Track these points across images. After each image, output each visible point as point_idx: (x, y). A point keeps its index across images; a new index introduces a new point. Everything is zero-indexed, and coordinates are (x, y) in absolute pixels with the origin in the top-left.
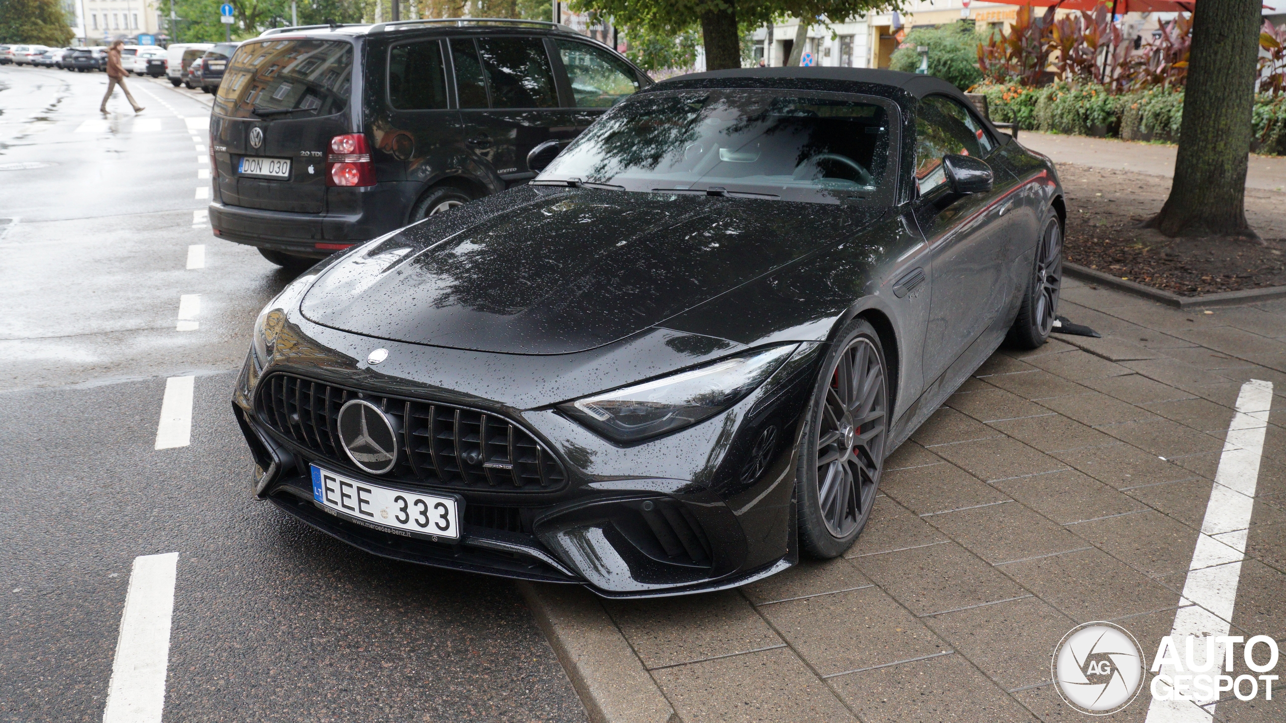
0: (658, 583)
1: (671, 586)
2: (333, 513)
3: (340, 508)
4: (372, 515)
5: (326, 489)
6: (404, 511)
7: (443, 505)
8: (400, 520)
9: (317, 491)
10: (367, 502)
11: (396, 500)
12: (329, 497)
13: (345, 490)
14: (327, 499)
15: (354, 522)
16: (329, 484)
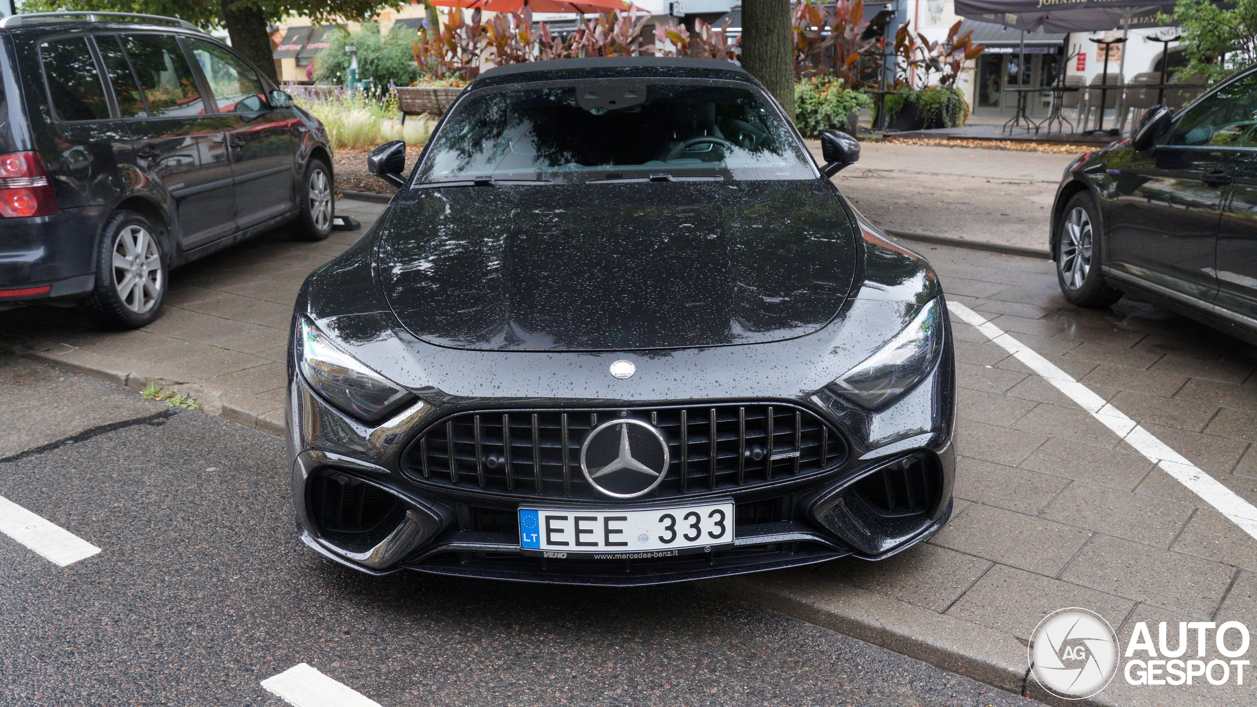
0: (903, 535)
1: (912, 534)
2: (560, 556)
3: (573, 547)
4: (625, 544)
5: (549, 531)
6: (670, 528)
7: (719, 512)
8: (666, 541)
9: (529, 536)
10: (620, 532)
11: (661, 520)
12: (552, 540)
13: (584, 525)
14: (549, 542)
15: (596, 557)
16: (555, 524)
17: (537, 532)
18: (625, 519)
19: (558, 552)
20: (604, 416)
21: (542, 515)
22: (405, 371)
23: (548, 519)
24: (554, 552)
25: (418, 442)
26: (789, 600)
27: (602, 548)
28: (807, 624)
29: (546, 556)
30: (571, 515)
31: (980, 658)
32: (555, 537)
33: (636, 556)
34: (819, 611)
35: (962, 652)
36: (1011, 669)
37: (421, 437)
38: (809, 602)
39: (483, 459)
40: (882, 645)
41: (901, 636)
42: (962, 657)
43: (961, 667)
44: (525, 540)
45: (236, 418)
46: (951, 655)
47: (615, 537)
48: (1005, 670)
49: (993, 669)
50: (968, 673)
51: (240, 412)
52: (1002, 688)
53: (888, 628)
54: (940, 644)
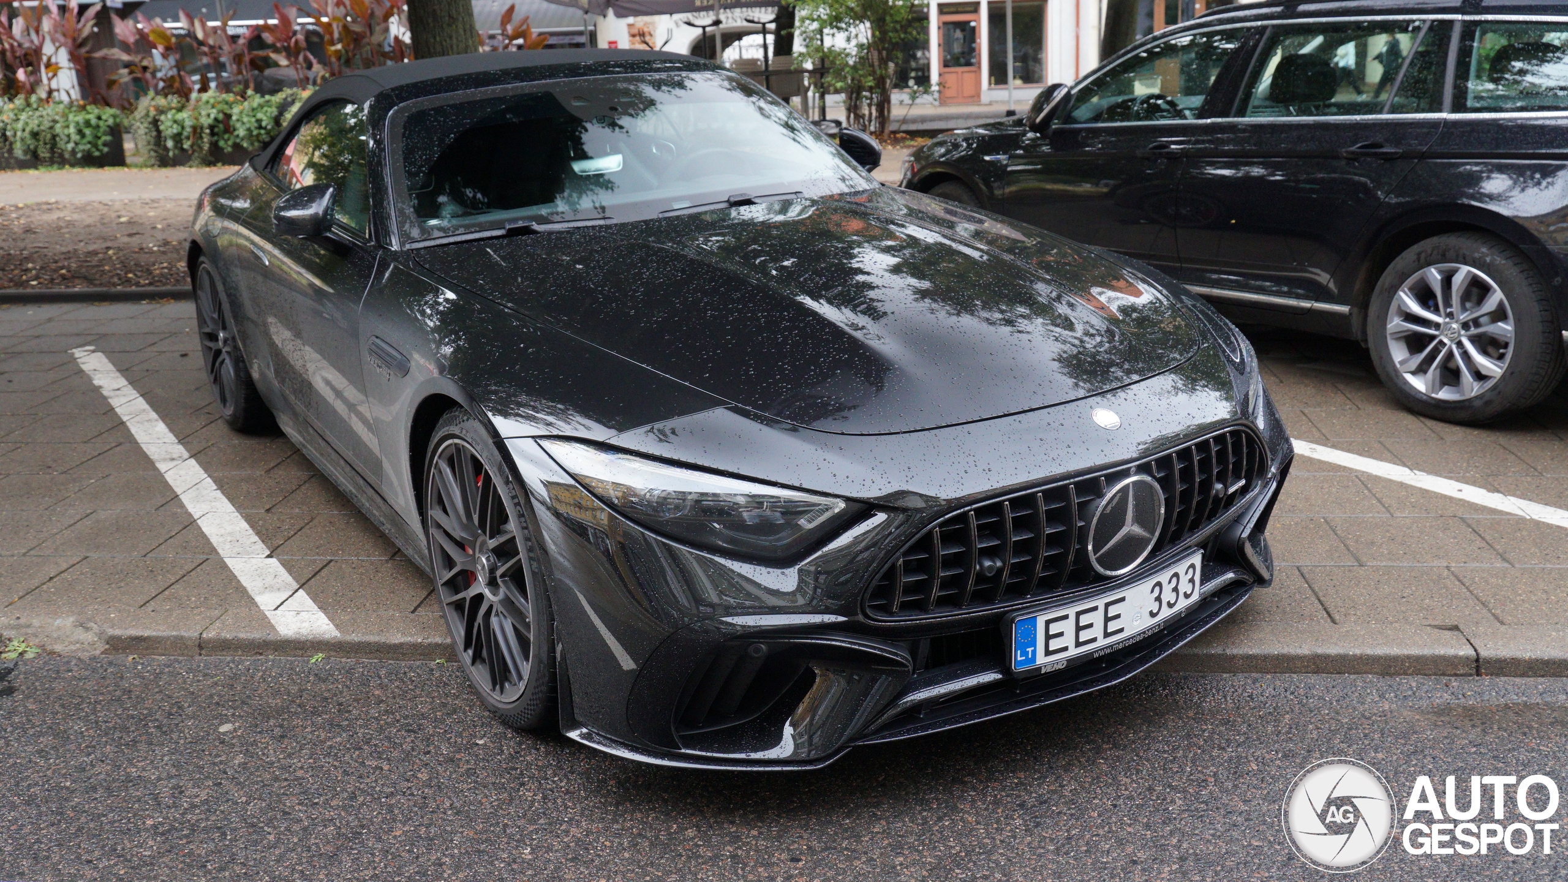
2: (1060, 667)
3: (1073, 652)
4: (1121, 630)
5: (1048, 637)
6: (1158, 599)
7: (1193, 566)
8: (1153, 615)
9: (1024, 653)
10: (1118, 616)
11: (1152, 591)
12: (1051, 649)
13: (1084, 620)
14: (1048, 653)
15: (1096, 655)
16: (1054, 629)
17: (1035, 645)
18: (1123, 599)
19: (1057, 662)
20: (1113, 478)
21: (1041, 621)
22: (850, 480)
23: (1048, 623)
24: (1053, 663)
25: (893, 566)
26: (1197, 655)
27: (1102, 642)
28: (1225, 675)
29: (1043, 671)
30: (1072, 611)
31: (1427, 652)
32: (1054, 645)
33: (1131, 642)
34: (1234, 657)
35: (1406, 652)
36: (1461, 653)
37: (898, 559)
38: (1219, 650)
39: (978, 567)
40: (1317, 672)
41: (1337, 656)
42: (1408, 657)
43: (1409, 668)
44: (1019, 659)
45: (147, 649)
46: (1396, 659)
47: (1113, 626)
48: (1456, 657)
49: (1443, 658)
50: (1417, 672)
51: (157, 637)
52: (1456, 675)
53: (1320, 651)
54: (1380, 651)
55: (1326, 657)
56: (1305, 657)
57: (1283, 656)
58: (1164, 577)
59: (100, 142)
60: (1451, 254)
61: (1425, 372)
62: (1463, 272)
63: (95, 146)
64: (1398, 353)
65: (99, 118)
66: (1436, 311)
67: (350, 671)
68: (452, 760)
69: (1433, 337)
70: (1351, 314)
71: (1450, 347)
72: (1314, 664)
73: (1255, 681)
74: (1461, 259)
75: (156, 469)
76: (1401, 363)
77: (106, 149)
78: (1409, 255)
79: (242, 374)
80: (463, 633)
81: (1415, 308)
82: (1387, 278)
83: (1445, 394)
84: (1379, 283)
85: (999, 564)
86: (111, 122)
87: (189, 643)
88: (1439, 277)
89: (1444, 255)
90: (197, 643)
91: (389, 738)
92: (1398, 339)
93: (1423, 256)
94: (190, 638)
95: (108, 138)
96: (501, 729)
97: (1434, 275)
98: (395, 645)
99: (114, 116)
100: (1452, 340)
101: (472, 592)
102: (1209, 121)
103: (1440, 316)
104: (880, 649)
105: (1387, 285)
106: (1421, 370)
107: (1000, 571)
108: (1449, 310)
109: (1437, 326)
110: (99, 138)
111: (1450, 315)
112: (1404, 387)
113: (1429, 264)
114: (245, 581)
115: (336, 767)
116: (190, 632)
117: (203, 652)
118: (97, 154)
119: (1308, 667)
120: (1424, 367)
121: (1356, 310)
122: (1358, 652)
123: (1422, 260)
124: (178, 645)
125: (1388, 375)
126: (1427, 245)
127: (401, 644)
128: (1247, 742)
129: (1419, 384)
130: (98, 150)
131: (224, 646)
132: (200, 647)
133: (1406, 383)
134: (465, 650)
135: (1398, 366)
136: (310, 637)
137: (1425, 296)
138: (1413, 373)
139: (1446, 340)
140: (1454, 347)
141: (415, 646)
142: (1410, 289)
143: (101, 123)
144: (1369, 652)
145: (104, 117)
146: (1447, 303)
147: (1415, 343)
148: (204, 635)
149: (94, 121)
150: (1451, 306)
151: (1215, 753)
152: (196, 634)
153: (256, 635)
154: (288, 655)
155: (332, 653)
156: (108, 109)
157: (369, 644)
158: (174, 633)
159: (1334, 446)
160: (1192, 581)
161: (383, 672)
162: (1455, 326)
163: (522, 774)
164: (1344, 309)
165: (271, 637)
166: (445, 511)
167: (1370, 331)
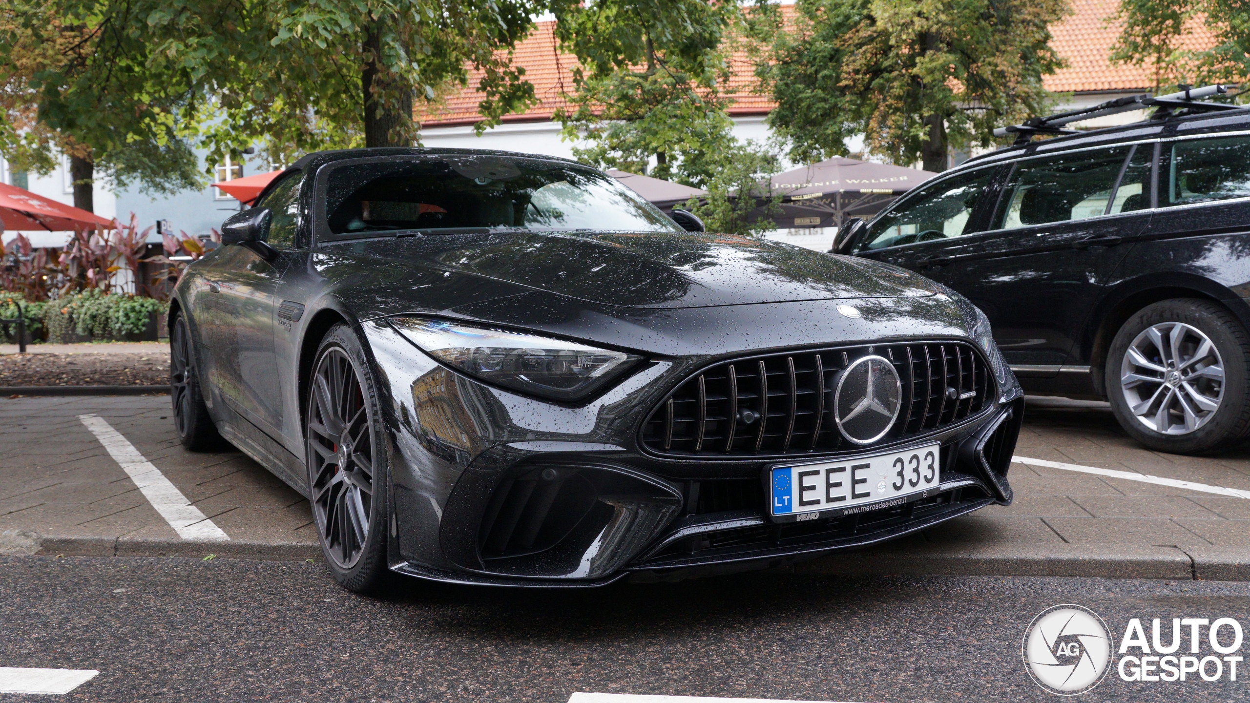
2: (813, 517)
3: (824, 506)
4: (867, 495)
5: (802, 489)
6: (900, 474)
7: (930, 454)
8: (897, 488)
9: (781, 501)
10: (864, 481)
11: (895, 466)
12: (804, 500)
13: (834, 478)
14: (802, 503)
15: (846, 513)
16: (807, 481)
17: (790, 494)
18: (867, 466)
19: (811, 513)
20: (853, 355)
21: (795, 472)
22: (630, 335)
23: (801, 475)
24: (807, 513)
25: (665, 405)
27: (850, 502)
29: (798, 520)
30: (822, 468)
31: (1147, 558)
32: (808, 496)
33: (877, 507)
34: (979, 561)
35: (1129, 558)
36: (1178, 559)
37: (669, 399)
38: (966, 556)
39: (738, 416)
40: (1052, 574)
41: (1068, 560)
42: (1131, 562)
43: (1133, 571)
44: (777, 505)
45: (73, 550)
46: (1120, 563)
47: (860, 488)
48: (1173, 562)
49: (1163, 564)
50: (1140, 576)
51: (82, 540)
52: (1175, 579)
53: (1053, 557)
54: (1106, 556)
55: (1059, 561)
56: (1040, 561)
57: (1021, 560)
58: (906, 456)
59: (140, 323)
60: (1167, 314)
61: (1155, 415)
62: (1178, 329)
63: (136, 325)
64: (1132, 401)
65: (142, 306)
66: (1160, 363)
67: (233, 566)
68: (300, 609)
69: (1159, 384)
70: (1091, 372)
71: (1174, 391)
72: (1049, 567)
73: (996, 580)
74: (1175, 317)
75: (120, 467)
76: (1135, 408)
77: (144, 329)
78: (1134, 320)
79: (196, 397)
80: (325, 522)
81: (1142, 361)
82: (1118, 340)
83: (1172, 431)
84: (1112, 346)
85: (757, 415)
86: (150, 308)
87: (107, 545)
88: (1159, 334)
89: (1161, 316)
90: (113, 545)
91: (252, 598)
92: (1130, 389)
93: (1145, 318)
94: (108, 541)
95: (147, 320)
96: (346, 594)
97: (1155, 333)
98: (274, 547)
99: (153, 305)
100: (1174, 386)
101: (335, 481)
102: (971, 235)
103: (1163, 366)
104: (653, 481)
105: (1118, 346)
106: (1150, 414)
107: (757, 422)
108: (1170, 361)
109: (1162, 375)
110: (140, 320)
111: (1172, 365)
112: (1140, 428)
113: (1150, 325)
114: (163, 515)
115: (202, 611)
116: (109, 537)
117: (118, 553)
118: (137, 331)
119: (1043, 570)
120: (1154, 411)
121: (1095, 370)
122: (1087, 557)
123: (1145, 322)
124: (99, 545)
125: (1125, 420)
126: (1147, 310)
127: (279, 547)
128: (986, 610)
129: (1151, 424)
130: (138, 329)
131: (136, 547)
132: (116, 549)
133: (1141, 424)
134: (326, 538)
135: (1133, 410)
136: (205, 541)
137: (1150, 352)
138: (1146, 415)
139: (1169, 385)
140: (1177, 390)
141: (290, 548)
142: (1137, 347)
143: (143, 309)
144: (1096, 557)
145: (146, 305)
146: (1169, 355)
147: (1144, 391)
148: (120, 539)
149: (138, 308)
150: (1171, 358)
151: (957, 615)
152: (114, 538)
153: (163, 539)
154: (187, 556)
155: (222, 554)
156: (149, 299)
157: (253, 546)
158: (97, 537)
159: (1079, 464)
160: (931, 467)
161: (259, 567)
162: (1176, 373)
163: (356, 616)
164: (1086, 369)
165: (175, 541)
166: (321, 422)
167: (1108, 384)
